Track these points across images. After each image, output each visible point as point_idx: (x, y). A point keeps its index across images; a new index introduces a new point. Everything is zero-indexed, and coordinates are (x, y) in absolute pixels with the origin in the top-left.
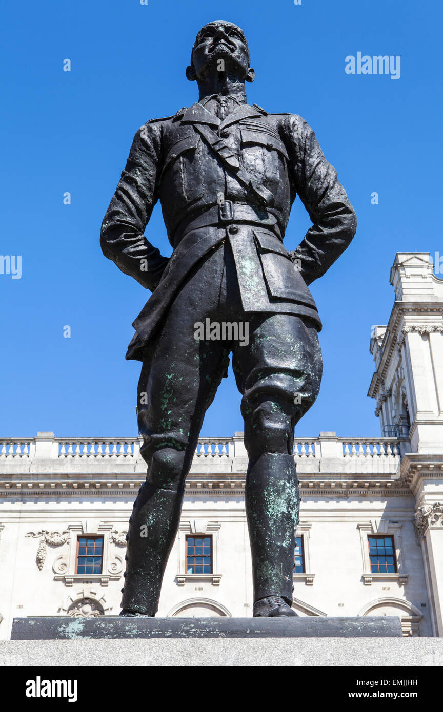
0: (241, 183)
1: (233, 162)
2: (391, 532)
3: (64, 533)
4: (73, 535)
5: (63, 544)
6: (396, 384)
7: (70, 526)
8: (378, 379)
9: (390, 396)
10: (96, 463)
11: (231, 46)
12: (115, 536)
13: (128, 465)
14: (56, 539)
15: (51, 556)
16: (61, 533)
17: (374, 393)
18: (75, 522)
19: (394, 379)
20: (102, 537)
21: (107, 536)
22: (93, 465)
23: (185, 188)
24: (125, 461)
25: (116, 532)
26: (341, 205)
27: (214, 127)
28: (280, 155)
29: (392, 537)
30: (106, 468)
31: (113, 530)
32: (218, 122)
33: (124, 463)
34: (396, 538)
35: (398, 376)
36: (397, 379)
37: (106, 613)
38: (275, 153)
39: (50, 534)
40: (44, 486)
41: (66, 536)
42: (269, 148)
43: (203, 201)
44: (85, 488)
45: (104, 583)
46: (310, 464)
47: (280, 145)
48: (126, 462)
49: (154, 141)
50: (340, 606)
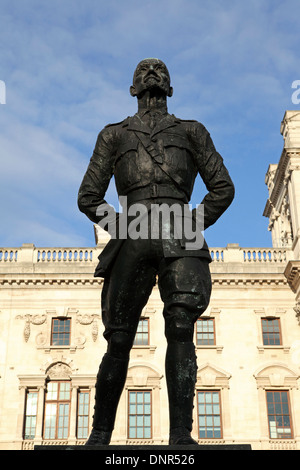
2: (278, 315)
4: (49, 317)
5: (42, 323)
7: (46, 311)
8: (270, 204)
10: (65, 265)
11: (158, 78)
12: (80, 318)
13: (89, 267)
14: (37, 320)
16: (41, 315)
17: (267, 213)
18: (51, 308)
20: (70, 318)
21: (74, 317)
23: (129, 175)
24: (85, 264)
25: (81, 315)
27: (147, 135)
28: (188, 151)
29: (278, 319)
31: (78, 314)
32: (149, 131)
34: (281, 319)
38: (185, 151)
39: (32, 317)
41: (44, 318)
42: (182, 149)
43: (140, 184)
45: (72, 352)
46: (219, 267)
49: (109, 140)
50: (241, 368)
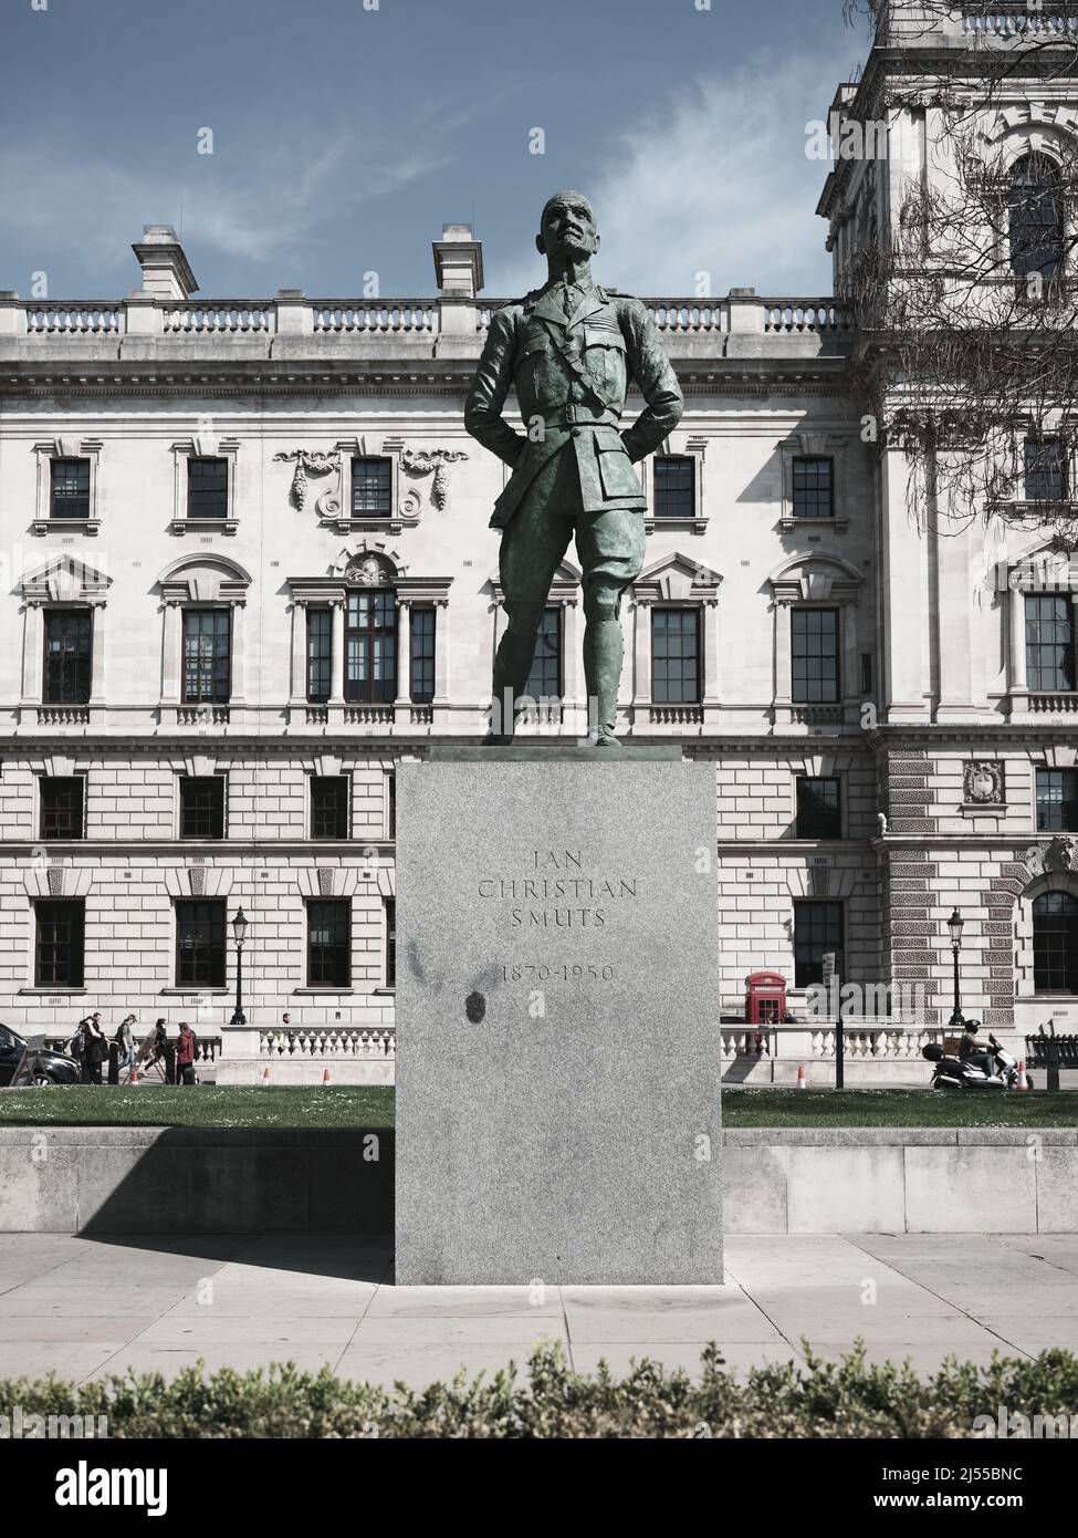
0: (582, 385)
1: (578, 367)
2: (829, 453)
3: (330, 454)
4: (346, 459)
5: (330, 471)
6: (863, 198)
7: (339, 443)
8: (835, 186)
9: (853, 217)
10: (374, 342)
11: (577, 233)
12: (408, 459)
13: (425, 345)
14: (320, 464)
15: (313, 490)
16: (326, 453)
17: (827, 209)
18: (348, 438)
19: (861, 188)
20: (389, 460)
21: (395, 457)
22: (370, 345)
23: (537, 388)
24: (419, 338)
25: (409, 453)
26: (670, 393)
27: (562, 327)
28: (619, 350)
29: (830, 460)
30: (389, 351)
31: (404, 450)
32: (566, 321)
33: (418, 342)
34: (837, 462)
35: (868, 182)
36: (866, 189)
37: (401, 574)
39: (309, 456)
40: (296, 380)
41: (334, 460)
42: (610, 346)
43: (552, 404)
44: (359, 384)
45: (395, 531)
46: (710, 344)
47: (620, 341)
48: (422, 341)
49: (509, 329)
50: (745, 563)
